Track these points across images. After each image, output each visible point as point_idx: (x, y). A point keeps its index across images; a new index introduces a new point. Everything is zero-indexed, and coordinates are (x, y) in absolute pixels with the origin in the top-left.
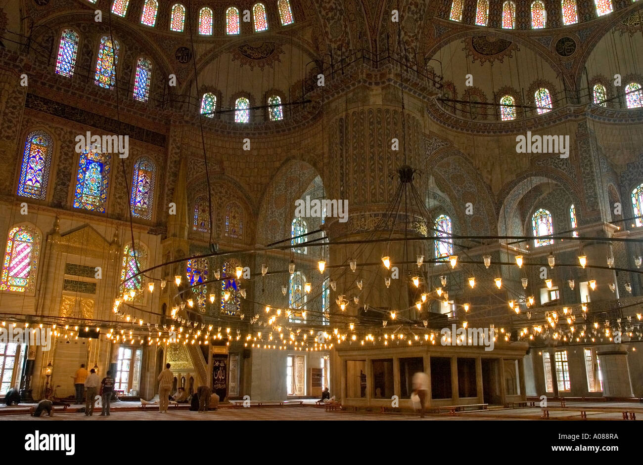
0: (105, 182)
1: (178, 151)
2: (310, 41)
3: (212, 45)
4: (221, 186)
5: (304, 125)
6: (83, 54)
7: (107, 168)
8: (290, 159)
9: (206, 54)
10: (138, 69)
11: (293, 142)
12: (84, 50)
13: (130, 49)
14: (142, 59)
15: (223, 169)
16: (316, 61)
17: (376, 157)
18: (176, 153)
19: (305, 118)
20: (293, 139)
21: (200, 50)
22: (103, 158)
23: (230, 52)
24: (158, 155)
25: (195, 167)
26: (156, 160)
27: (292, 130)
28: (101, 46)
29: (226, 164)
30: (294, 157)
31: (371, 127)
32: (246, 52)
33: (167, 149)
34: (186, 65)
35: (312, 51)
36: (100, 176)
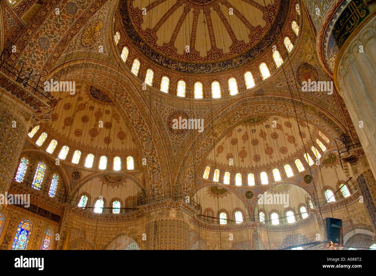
0: (28, 241)
1: (66, 225)
2: (141, 180)
3: (91, 173)
4: (82, 245)
5: (131, 219)
6: (29, 171)
7: (30, 233)
8: (121, 235)
9: (87, 177)
10: (53, 180)
11: (124, 226)
12: (30, 169)
13: (51, 170)
14: (55, 175)
15: (85, 236)
16: (143, 190)
17: (172, 243)
18: (65, 227)
19: (133, 216)
20: (124, 225)
21: (84, 174)
22: (29, 228)
23: (100, 178)
24: (55, 227)
25: (73, 235)
26: (54, 229)
27: (125, 220)
28: (38, 168)
29: (87, 233)
30: (124, 234)
31: (170, 228)
32: (107, 178)
33: (61, 224)
34: (76, 181)
35: (141, 185)
36: (26, 238)
